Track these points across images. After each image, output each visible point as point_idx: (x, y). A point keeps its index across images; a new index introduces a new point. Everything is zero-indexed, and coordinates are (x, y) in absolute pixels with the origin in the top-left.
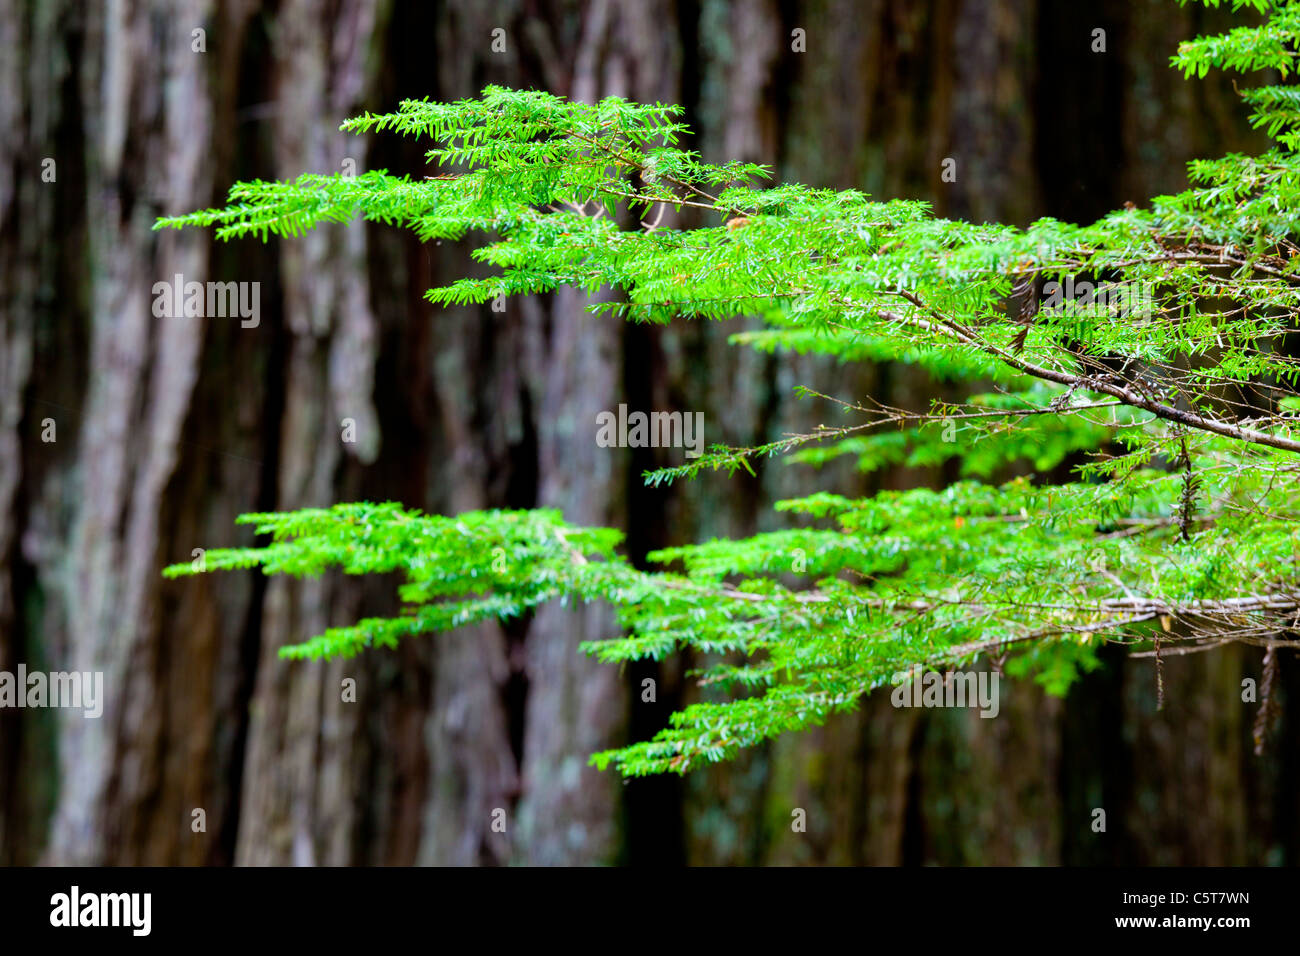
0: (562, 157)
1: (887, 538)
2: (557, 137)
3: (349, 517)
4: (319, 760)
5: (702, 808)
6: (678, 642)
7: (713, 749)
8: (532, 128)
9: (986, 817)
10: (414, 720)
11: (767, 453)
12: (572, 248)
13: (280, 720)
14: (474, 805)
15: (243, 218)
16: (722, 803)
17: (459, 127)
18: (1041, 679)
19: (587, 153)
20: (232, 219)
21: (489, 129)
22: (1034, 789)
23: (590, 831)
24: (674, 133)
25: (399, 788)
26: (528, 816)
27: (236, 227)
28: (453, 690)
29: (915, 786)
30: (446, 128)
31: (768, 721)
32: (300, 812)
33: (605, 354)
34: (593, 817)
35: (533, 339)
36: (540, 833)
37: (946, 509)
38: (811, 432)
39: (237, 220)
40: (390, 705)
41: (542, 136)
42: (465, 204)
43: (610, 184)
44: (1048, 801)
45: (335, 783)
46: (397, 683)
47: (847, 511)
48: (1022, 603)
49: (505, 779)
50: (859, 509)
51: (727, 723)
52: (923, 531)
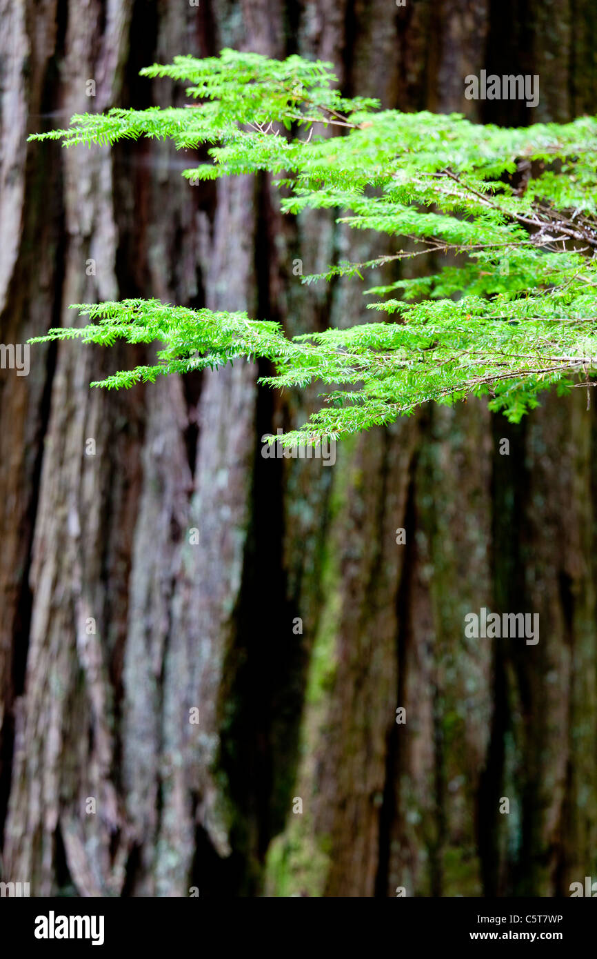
0: (264, 93)
1: (428, 326)
2: (261, 82)
3: (131, 307)
4: (82, 470)
5: (294, 499)
6: (313, 377)
7: (333, 433)
8: (247, 75)
9: (451, 507)
10: (135, 449)
11: (371, 266)
12: (264, 150)
13: (61, 448)
14: (168, 497)
15: (77, 135)
16: (305, 497)
17: (207, 75)
18: (506, 413)
19: (277, 91)
20: (71, 136)
21: (223, 76)
22: (477, 492)
23: (233, 510)
24: (328, 80)
25: (126, 486)
26: (198, 502)
27: (74, 140)
28: (157, 433)
29: (412, 490)
30: (200, 75)
31: (364, 419)
32: (72, 499)
33: (245, 247)
34: (235, 503)
35: (204, 239)
36: (205, 511)
37: (459, 311)
38: (395, 254)
39: (74, 136)
40: (122, 441)
41: (252, 81)
42: (206, 123)
43: (288, 111)
44: (484, 500)
45: (91, 484)
46: (126, 429)
47: (407, 310)
48: (508, 354)
49: (185, 482)
50: (413, 309)
51: (341, 421)
52: (448, 322)
